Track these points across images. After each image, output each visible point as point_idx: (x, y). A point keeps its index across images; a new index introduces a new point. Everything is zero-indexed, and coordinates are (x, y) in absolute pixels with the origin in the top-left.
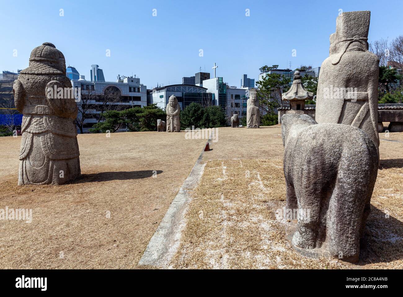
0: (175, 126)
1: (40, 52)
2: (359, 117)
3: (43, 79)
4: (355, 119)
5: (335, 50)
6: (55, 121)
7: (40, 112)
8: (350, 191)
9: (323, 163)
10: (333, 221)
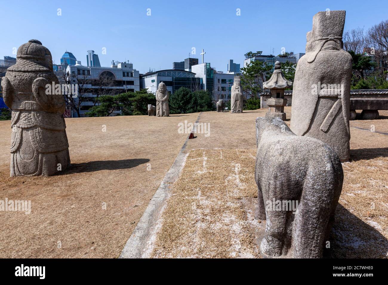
0: (164, 111)
1: (26, 50)
2: (332, 113)
3: (30, 76)
4: (328, 115)
5: (311, 48)
6: (43, 117)
7: (28, 108)
8: (314, 208)
9: (289, 180)
10: (298, 234)
